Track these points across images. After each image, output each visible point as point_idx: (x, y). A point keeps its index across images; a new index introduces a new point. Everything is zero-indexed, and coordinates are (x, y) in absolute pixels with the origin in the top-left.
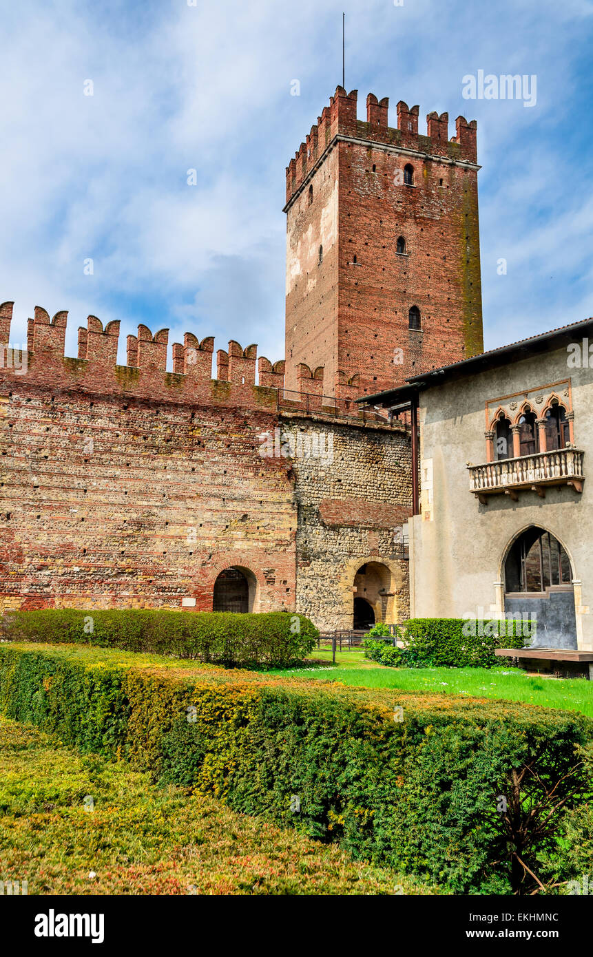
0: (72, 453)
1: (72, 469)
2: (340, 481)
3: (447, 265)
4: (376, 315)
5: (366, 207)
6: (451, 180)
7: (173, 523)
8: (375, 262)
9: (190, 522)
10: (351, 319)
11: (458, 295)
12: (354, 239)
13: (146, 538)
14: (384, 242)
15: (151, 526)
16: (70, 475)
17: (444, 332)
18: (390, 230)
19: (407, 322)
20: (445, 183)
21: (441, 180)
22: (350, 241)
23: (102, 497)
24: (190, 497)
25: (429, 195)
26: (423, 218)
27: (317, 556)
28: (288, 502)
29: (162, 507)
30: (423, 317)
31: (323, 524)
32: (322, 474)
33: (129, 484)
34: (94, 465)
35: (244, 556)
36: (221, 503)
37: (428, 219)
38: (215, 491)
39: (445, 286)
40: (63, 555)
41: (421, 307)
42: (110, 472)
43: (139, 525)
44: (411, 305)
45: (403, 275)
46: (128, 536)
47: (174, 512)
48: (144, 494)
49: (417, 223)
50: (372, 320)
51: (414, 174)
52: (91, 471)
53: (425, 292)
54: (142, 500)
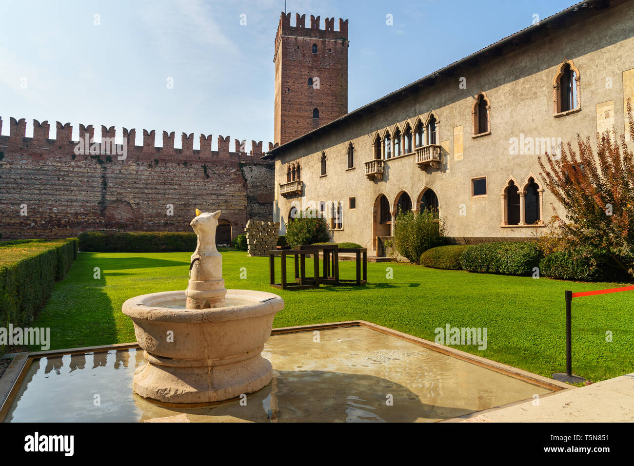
0: (159, 181)
1: (159, 187)
2: (266, 186)
3: (332, 89)
4: (298, 114)
5: (293, 66)
6: (335, 49)
7: (198, 204)
8: (298, 90)
9: (204, 204)
10: (286, 116)
11: (336, 101)
12: (288, 81)
13: (188, 210)
14: (302, 81)
15: (189, 205)
16: (159, 189)
17: (329, 118)
18: (305, 75)
19: (312, 115)
20: (332, 51)
21: (330, 50)
22: (287, 82)
23: (171, 196)
24: (204, 195)
25: (324, 57)
26: (321, 68)
27: (256, 215)
28: (244, 195)
29: (193, 199)
30: (320, 113)
31: (259, 203)
32: (259, 184)
33: (181, 191)
34: (167, 185)
35: (225, 216)
36: (216, 197)
37: (323, 68)
38: (213, 192)
39: (330, 98)
40: (157, 217)
41: (319, 108)
42: (173, 187)
43: (185, 205)
44: (314, 108)
45: (311, 95)
46: (181, 209)
47: (198, 201)
48: (187, 194)
49: (318, 71)
50: (296, 116)
51: (318, 48)
52: (167, 187)
53: (321, 101)
54: (186, 197)
